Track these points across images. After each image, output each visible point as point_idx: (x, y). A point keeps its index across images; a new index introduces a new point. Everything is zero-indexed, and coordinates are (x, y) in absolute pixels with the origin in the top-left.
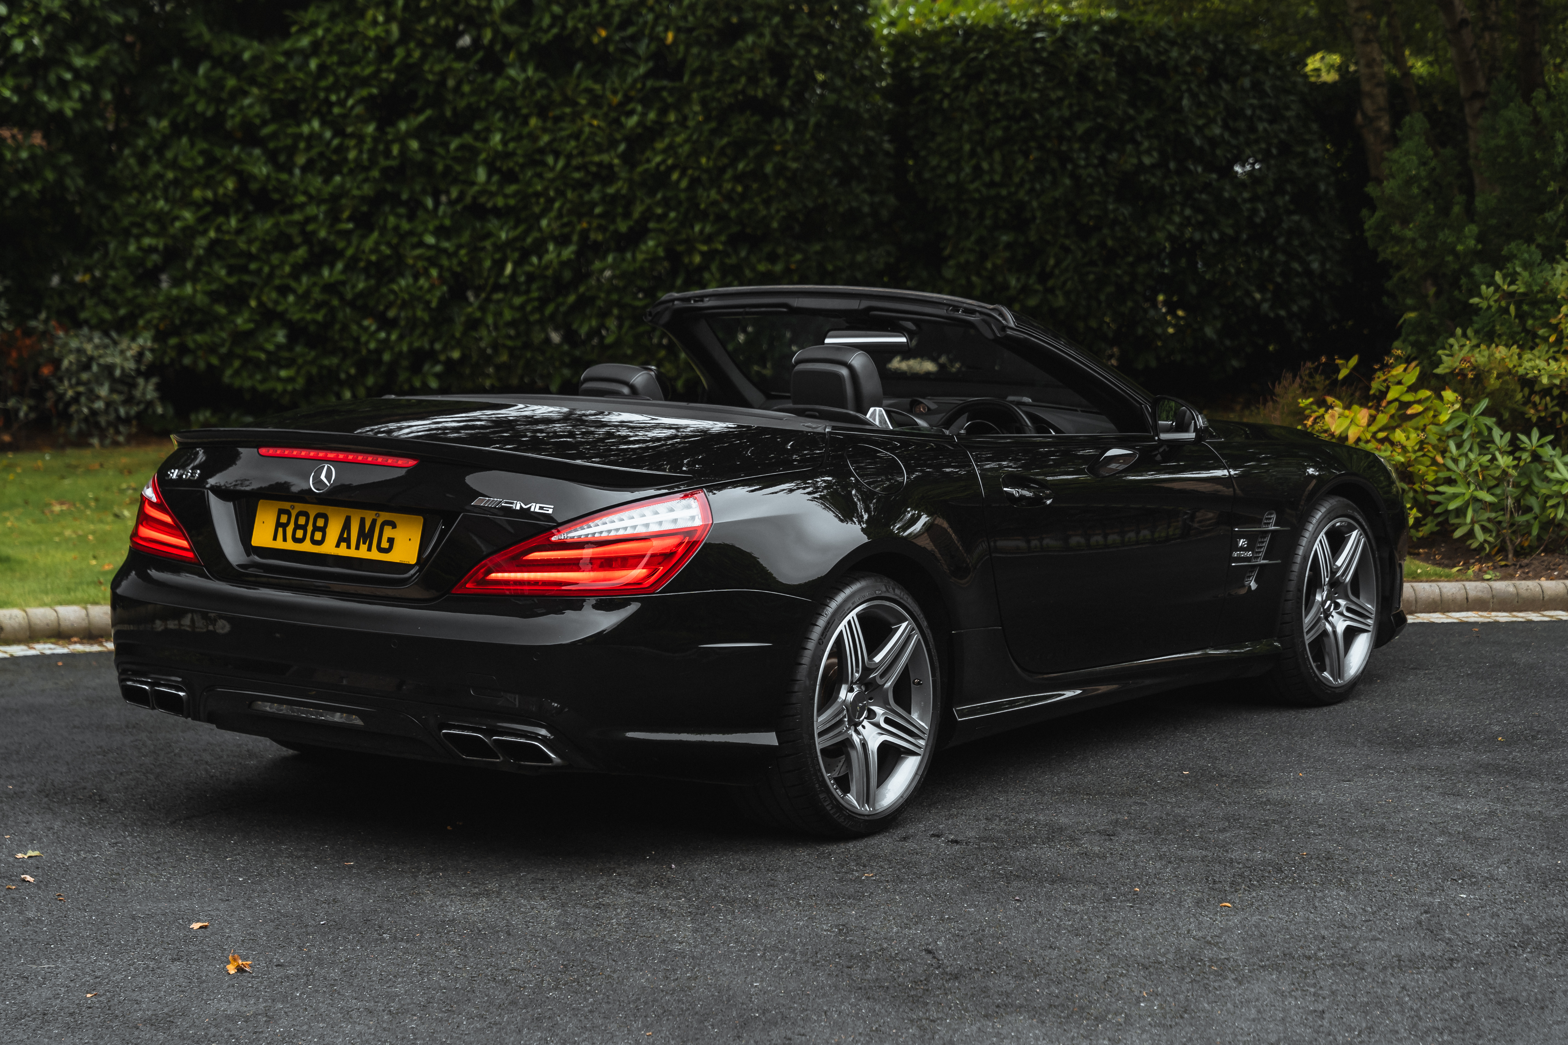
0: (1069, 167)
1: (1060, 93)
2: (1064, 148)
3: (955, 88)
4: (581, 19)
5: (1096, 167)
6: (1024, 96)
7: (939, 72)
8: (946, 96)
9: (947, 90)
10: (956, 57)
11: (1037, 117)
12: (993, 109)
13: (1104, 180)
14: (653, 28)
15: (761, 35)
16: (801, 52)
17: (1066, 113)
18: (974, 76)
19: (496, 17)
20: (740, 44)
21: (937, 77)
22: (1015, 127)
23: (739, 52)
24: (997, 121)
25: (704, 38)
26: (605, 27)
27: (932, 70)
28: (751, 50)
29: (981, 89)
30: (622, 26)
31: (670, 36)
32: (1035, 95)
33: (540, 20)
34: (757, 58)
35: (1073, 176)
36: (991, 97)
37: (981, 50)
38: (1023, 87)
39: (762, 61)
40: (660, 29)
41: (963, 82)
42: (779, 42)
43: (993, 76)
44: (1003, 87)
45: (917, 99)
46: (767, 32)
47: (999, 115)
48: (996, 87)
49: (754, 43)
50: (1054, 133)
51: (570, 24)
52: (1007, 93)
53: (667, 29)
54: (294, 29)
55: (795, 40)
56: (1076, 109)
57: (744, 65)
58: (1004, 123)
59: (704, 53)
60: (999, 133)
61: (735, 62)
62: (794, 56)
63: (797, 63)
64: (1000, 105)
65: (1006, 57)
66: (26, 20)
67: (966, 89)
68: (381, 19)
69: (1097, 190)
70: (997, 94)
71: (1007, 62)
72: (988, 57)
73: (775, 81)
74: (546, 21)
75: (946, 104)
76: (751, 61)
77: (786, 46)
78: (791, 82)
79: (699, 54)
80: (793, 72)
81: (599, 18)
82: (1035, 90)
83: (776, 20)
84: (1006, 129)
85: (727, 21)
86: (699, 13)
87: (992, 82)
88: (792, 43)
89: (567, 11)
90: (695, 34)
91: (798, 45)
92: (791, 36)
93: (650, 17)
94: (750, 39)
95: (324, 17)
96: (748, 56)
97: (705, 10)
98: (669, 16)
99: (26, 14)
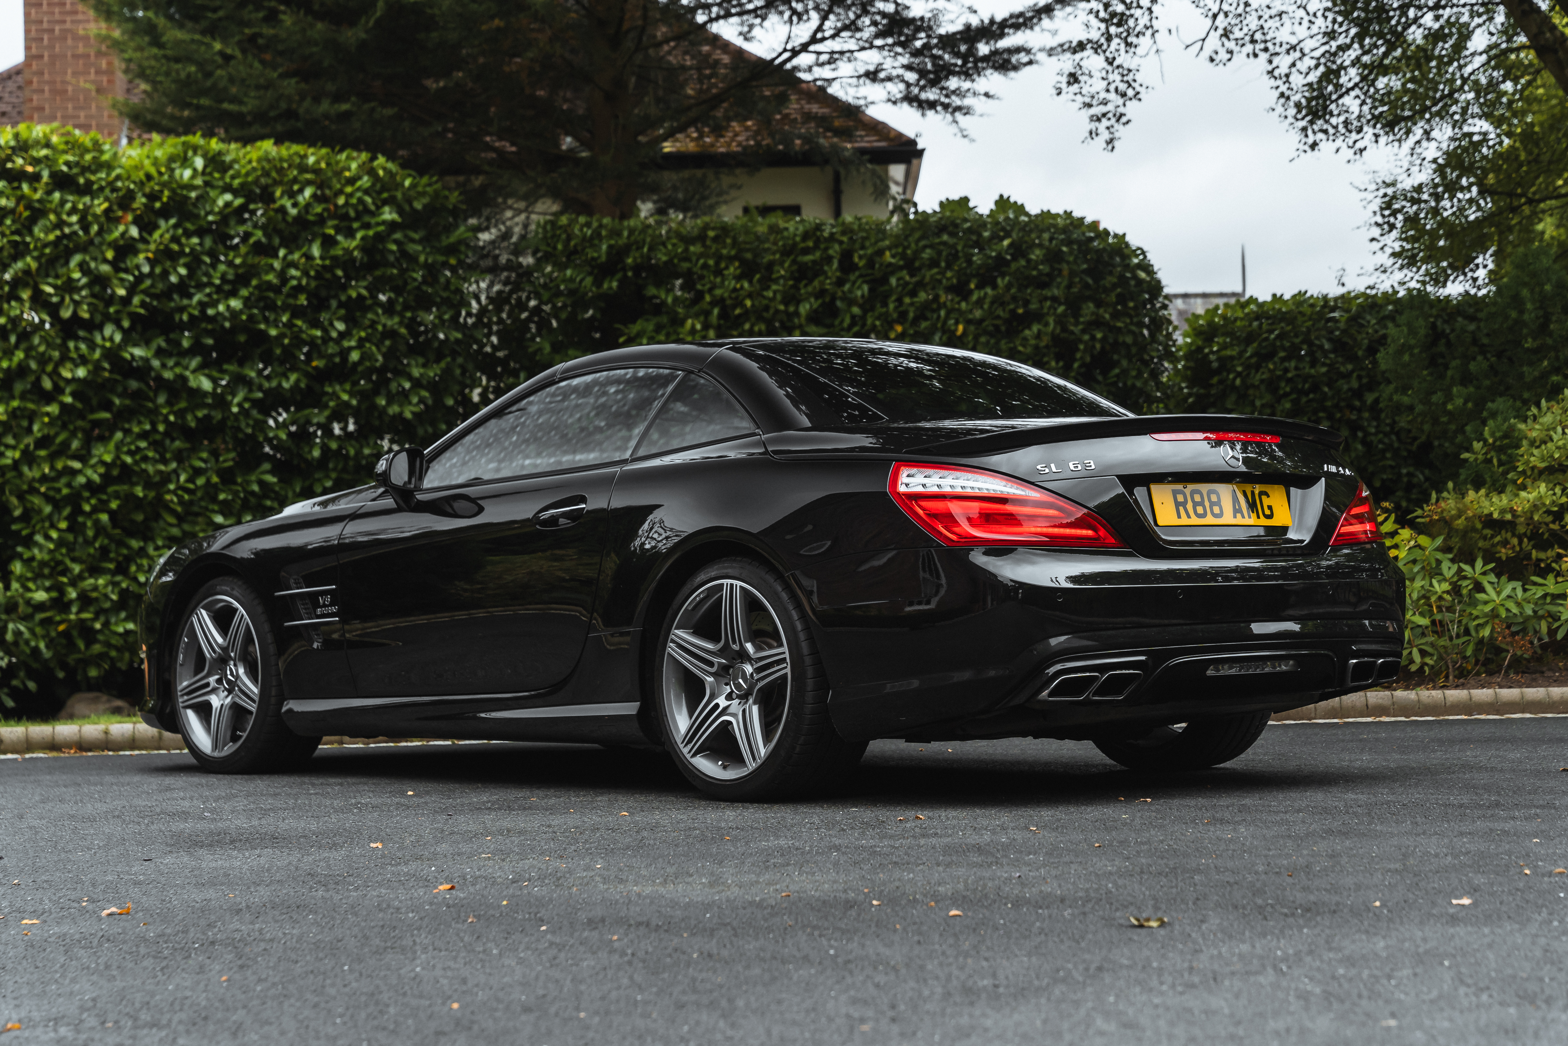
0: (1360, 434)
1: (1350, 367)
2: (1353, 417)
3: (1247, 367)
4: (878, 318)
5: (1386, 434)
6: (1313, 371)
7: (1234, 353)
8: (1239, 374)
9: (1239, 369)
10: (1249, 339)
11: (1326, 389)
12: (1283, 384)
13: (1396, 445)
14: (945, 322)
15: (1047, 324)
16: (1086, 337)
17: (1355, 384)
18: (1264, 356)
19: (803, 320)
20: (1027, 332)
21: (1232, 358)
22: (1304, 400)
23: (1025, 339)
24: (1286, 395)
25: (991, 328)
26: (901, 324)
27: (1228, 352)
28: (1038, 336)
29: (1271, 366)
30: (916, 321)
31: (961, 328)
32: (1324, 370)
33: (842, 322)
34: (1043, 344)
35: (1364, 442)
36: (1279, 373)
37: (1271, 332)
38: (1314, 363)
39: (1047, 347)
40: (952, 322)
41: (1253, 360)
42: (1064, 329)
43: (1282, 354)
44: (1293, 364)
45: (1215, 380)
46: (1051, 320)
47: (1288, 389)
48: (1287, 364)
49: (1039, 331)
50: (1342, 404)
51: (869, 321)
52: (1296, 368)
53: (957, 323)
54: (621, 340)
55: (1080, 327)
56: (1365, 381)
57: (1029, 350)
58: (1294, 396)
59: (992, 341)
60: (1288, 405)
61: (1020, 348)
62: (1081, 341)
63: (1082, 347)
64: (1289, 381)
65: (1296, 336)
66: (363, 334)
67: (1258, 367)
68: (698, 327)
69: (1388, 455)
70: (1286, 370)
71: (1297, 341)
72: (1278, 337)
73: (1061, 364)
74: (847, 321)
75: (1238, 382)
76: (1036, 347)
77: (1072, 333)
78: (1076, 365)
79: (988, 342)
80: (1078, 355)
81: (895, 316)
82: (1324, 364)
83: (1061, 309)
84: (1295, 402)
85: (1013, 312)
86: (986, 306)
87: (1283, 360)
88: (1077, 330)
89: (865, 312)
90: (985, 324)
91: (1084, 331)
92: (1077, 324)
93: (943, 313)
94: (1035, 328)
95: (651, 327)
96: (1033, 342)
97: (992, 303)
98: (959, 310)
99: (364, 329)
